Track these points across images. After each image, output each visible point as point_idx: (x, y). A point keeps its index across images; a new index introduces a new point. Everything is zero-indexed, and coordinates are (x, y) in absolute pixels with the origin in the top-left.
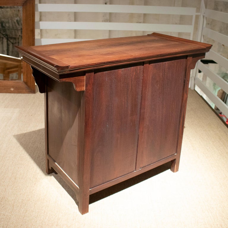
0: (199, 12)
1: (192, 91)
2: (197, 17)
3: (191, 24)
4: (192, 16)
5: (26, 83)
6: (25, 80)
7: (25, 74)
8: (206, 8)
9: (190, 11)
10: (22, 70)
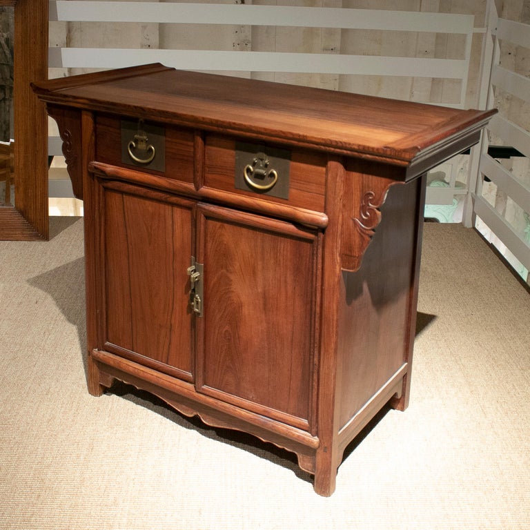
0: (483, 26)
1: (468, 230)
2: (478, 38)
3: (462, 57)
4: (465, 35)
5: (23, 213)
6: (21, 205)
7: (21, 189)
8: (500, 15)
9: (459, 24)
10: (13, 176)
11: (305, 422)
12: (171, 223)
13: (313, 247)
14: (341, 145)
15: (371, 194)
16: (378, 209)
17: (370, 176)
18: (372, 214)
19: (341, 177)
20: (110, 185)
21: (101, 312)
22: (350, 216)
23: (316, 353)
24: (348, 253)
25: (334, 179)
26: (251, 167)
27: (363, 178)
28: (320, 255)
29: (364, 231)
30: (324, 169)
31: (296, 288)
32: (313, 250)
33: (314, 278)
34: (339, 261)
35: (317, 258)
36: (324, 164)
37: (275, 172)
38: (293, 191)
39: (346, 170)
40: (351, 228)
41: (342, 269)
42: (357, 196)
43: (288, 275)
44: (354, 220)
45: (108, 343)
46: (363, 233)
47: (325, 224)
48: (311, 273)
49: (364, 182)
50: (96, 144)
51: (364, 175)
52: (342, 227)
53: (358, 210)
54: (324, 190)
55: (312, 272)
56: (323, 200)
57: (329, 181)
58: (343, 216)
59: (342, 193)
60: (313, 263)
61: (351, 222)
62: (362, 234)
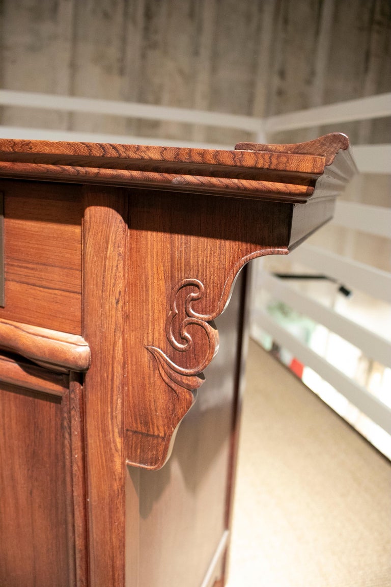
13: (62, 411)
14: (114, 154)
15: (195, 286)
16: (210, 322)
17: (193, 239)
18: (198, 336)
19: (116, 245)
22: (141, 342)
24: (141, 428)
25: (101, 250)
27: (172, 243)
28: (76, 432)
29: (178, 377)
30: (77, 230)
31: (35, 491)
32: (63, 419)
33: (68, 479)
34: (119, 446)
35: (70, 435)
36: (77, 218)
39: (131, 227)
40: (146, 370)
41: (127, 461)
42: (158, 291)
43: (17, 467)
44: (152, 353)
46: (176, 382)
47: (83, 363)
48: (60, 463)
49: (177, 254)
51: (176, 237)
52: (123, 368)
53: (162, 325)
54: (78, 282)
55: (64, 463)
56: (79, 306)
57: (88, 258)
58: (124, 340)
59: (120, 286)
60: (63, 445)
61: (146, 356)
62: (173, 385)
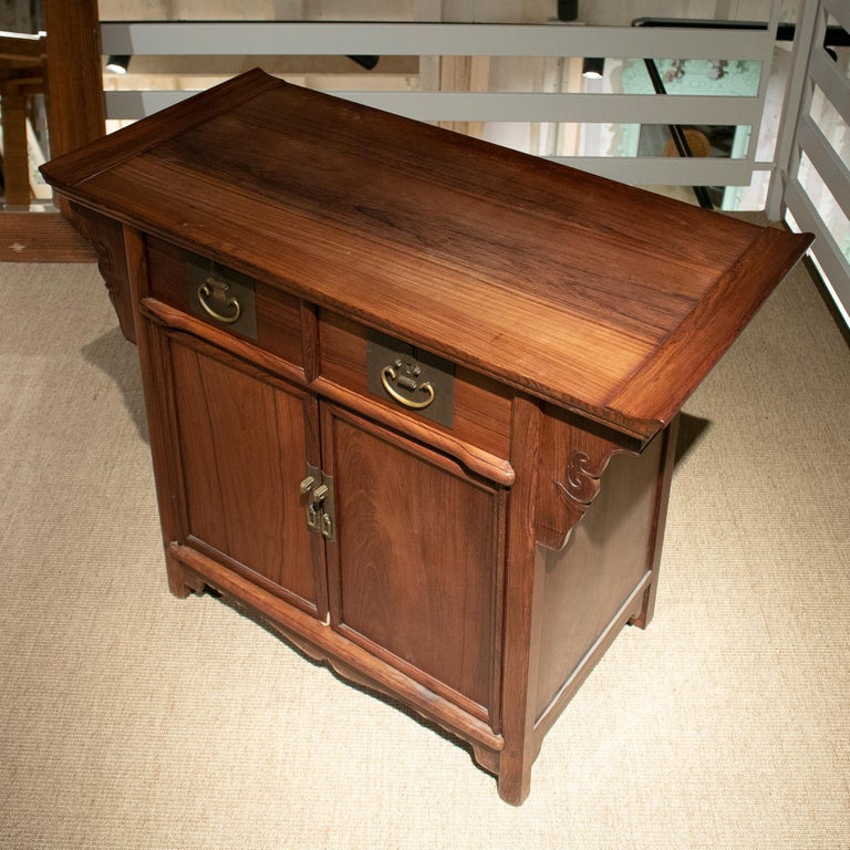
11: (485, 711)
12: (273, 408)
13: (493, 502)
15: (584, 457)
16: (595, 478)
17: (584, 433)
18: (586, 484)
19: (535, 423)
20: (174, 335)
21: (178, 496)
22: (549, 477)
23: (498, 638)
24: (547, 525)
25: (525, 423)
26: (391, 371)
27: (570, 430)
28: (502, 519)
29: (573, 503)
30: (509, 403)
32: (493, 507)
34: (532, 532)
36: (509, 398)
37: (430, 387)
38: (460, 419)
39: (544, 413)
40: (552, 494)
41: (537, 542)
42: (561, 453)
44: (557, 486)
45: (191, 537)
46: (570, 504)
47: (508, 482)
48: (489, 534)
49: (573, 437)
50: (149, 274)
51: (573, 428)
52: (537, 489)
53: (563, 471)
54: (508, 431)
55: (492, 535)
56: (508, 444)
57: (516, 423)
58: (538, 474)
59: (537, 444)
60: (492, 523)
61: (552, 486)
62: (569, 506)
